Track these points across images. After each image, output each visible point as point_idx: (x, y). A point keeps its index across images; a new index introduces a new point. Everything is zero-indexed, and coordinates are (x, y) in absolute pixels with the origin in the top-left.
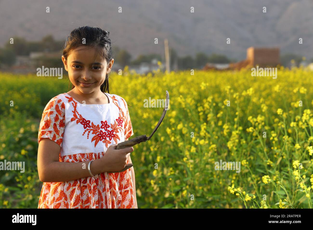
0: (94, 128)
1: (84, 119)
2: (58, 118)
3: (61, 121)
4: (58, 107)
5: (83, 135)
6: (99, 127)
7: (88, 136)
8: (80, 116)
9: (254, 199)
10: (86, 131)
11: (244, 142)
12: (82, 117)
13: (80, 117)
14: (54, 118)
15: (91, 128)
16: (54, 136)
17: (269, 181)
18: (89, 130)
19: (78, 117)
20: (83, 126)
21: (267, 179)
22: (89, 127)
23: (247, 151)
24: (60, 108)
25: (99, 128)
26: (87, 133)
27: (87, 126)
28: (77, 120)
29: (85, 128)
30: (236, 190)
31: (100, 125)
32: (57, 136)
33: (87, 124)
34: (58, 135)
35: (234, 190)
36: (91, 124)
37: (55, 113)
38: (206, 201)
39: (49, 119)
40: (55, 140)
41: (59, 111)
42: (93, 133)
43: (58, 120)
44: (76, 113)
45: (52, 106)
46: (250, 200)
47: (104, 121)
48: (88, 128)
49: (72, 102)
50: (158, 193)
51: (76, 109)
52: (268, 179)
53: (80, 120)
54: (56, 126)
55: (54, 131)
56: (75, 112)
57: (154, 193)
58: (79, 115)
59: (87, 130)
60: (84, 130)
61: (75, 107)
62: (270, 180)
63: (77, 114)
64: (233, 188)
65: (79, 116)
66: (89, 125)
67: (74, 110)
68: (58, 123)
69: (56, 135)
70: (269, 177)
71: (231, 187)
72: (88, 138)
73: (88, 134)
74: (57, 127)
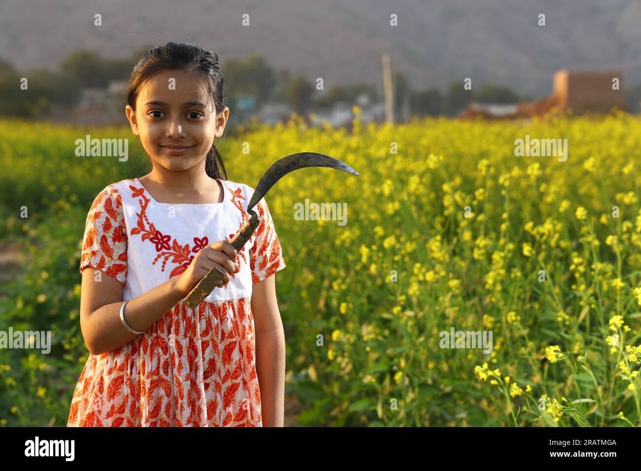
0: (177, 252)
1: (158, 232)
2: (111, 225)
3: (115, 230)
4: (111, 204)
5: (154, 263)
6: (189, 249)
7: (163, 267)
8: (152, 226)
9: (528, 392)
10: (159, 256)
11: (519, 274)
12: (154, 228)
13: (150, 228)
14: (102, 225)
15: (172, 251)
16: (101, 260)
17: (558, 356)
18: (167, 255)
19: (147, 227)
20: (154, 245)
21: (555, 353)
22: (166, 248)
23: (525, 292)
24: (114, 205)
25: (189, 252)
26: (162, 259)
27: (163, 247)
28: (142, 233)
29: (158, 250)
30: (490, 373)
31: (192, 245)
32: (107, 259)
33: (164, 242)
34: (110, 258)
35: (487, 374)
36: (171, 243)
37: (105, 215)
38: (441, 394)
39: (93, 227)
40: (103, 267)
41: (112, 210)
42: (174, 261)
43: (110, 228)
44: (144, 219)
45: (100, 202)
46: (520, 394)
47: (201, 238)
48: (164, 250)
49: (140, 197)
50: (349, 374)
51: (145, 211)
52: (557, 353)
53: (149, 233)
54: (106, 240)
55: (101, 251)
56: (142, 215)
57: (342, 373)
58: (148, 223)
59: (163, 254)
60: (155, 254)
61: (144, 208)
62: (561, 355)
63: (145, 222)
64: (486, 370)
65: (149, 226)
66: (168, 245)
67: (140, 214)
68: (110, 235)
69: (105, 257)
70: (559, 350)
71: (482, 367)
72: (163, 270)
73: (164, 263)
74: (108, 243)
